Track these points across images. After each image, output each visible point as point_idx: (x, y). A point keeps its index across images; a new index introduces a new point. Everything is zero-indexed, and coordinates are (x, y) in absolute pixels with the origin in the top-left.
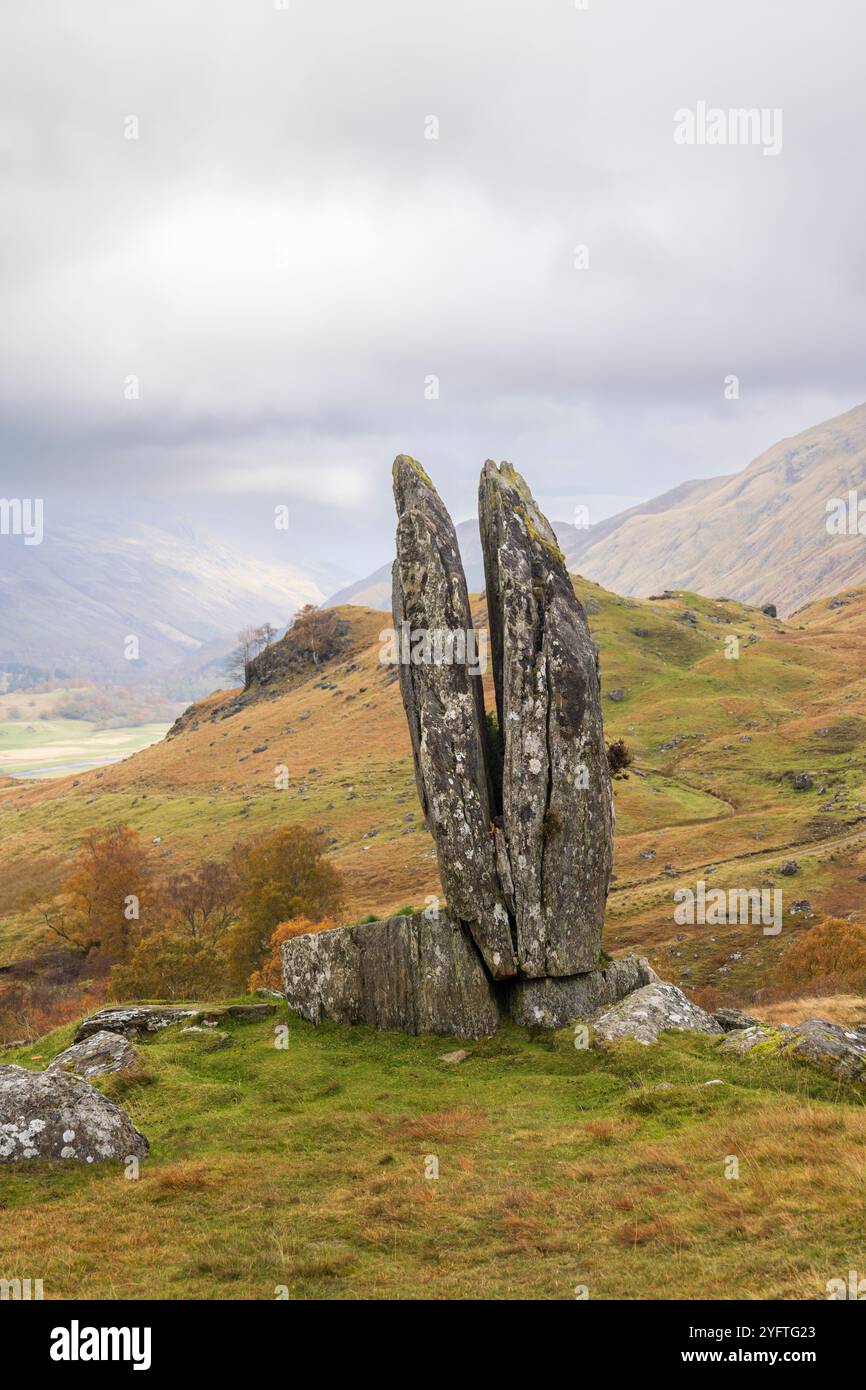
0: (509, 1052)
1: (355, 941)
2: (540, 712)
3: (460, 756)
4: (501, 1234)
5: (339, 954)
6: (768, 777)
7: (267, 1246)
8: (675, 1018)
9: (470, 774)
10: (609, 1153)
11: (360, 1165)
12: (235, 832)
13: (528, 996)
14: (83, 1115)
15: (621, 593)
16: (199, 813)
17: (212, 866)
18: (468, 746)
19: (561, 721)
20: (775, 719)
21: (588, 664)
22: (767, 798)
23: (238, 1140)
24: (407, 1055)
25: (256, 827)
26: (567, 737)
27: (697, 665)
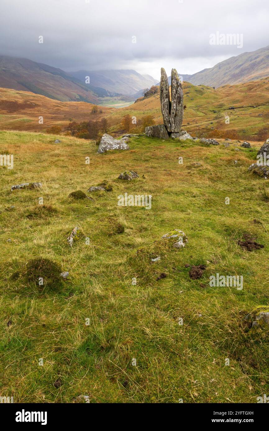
0: (170, 140)
1: (153, 128)
2: (176, 101)
3: (166, 106)
4: (165, 158)
5: (151, 129)
6: (211, 111)
7: (142, 158)
8: (188, 137)
9: (167, 108)
10: (178, 151)
11: (152, 151)
12: (143, 116)
13: (172, 134)
14: (123, 145)
15: (194, 85)
16: (138, 113)
17: (139, 120)
18: (167, 105)
19: (178, 102)
20: (213, 103)
21: (182, 95)
22: (210, 114)
23: (139, 148)
24: (158, 141)
25: (145, 115)
26: (179, 104)
27: (203, 95)
